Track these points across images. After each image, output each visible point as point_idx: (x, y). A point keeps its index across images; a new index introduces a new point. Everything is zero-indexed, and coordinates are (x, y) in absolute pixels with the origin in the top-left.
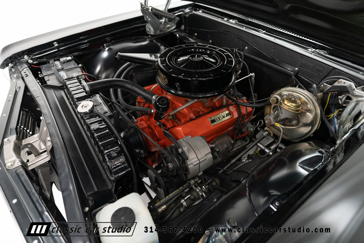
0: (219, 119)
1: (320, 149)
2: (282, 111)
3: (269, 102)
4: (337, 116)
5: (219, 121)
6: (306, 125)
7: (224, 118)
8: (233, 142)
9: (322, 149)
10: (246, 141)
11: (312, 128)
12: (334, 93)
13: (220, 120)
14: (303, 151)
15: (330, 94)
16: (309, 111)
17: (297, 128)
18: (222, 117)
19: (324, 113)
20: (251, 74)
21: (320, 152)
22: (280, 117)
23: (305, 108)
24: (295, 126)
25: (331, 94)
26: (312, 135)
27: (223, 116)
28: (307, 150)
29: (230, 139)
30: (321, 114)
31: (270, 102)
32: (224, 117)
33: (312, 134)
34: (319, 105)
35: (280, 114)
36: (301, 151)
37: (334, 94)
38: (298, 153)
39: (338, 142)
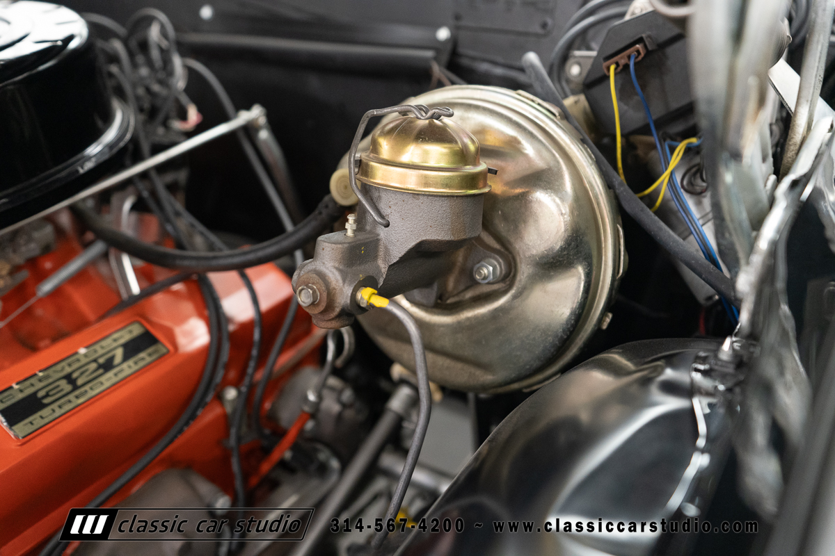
0: (68, 388)
1: (661, 372)
2: (383, 206)
3: (331, 205)
4: (691, 183)
5: (71, 397)
6: (553, 264)
7: (110, 374)
8: (222, 503)
9: (674, 366)
10: (323, 470)
11: (588, 275)
12: (629, 57)
13: (76, 388)
14: (584, 417)
15: (612, 68)
16: (540, 178)
17: (515, 297)
18: (94, 366)
19: (620, 179)
20: (244, 117)
21: (671, 388)
22: (381, 249)
23: (512, 169)
24: (505, 292)
25: (617, 64)
26: (608, 320)
27: (101, 361)
28: (600, 405)
29: (205, 488)
30: (609, 185)
31: (335, 202)
32: (108, 366)
33: (603, 314)
34: (583, 141)
35: (382, 232)
36: (571, 424)
37: (632, 64)
38: (562, 438)
39: (745, 282)
